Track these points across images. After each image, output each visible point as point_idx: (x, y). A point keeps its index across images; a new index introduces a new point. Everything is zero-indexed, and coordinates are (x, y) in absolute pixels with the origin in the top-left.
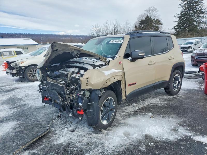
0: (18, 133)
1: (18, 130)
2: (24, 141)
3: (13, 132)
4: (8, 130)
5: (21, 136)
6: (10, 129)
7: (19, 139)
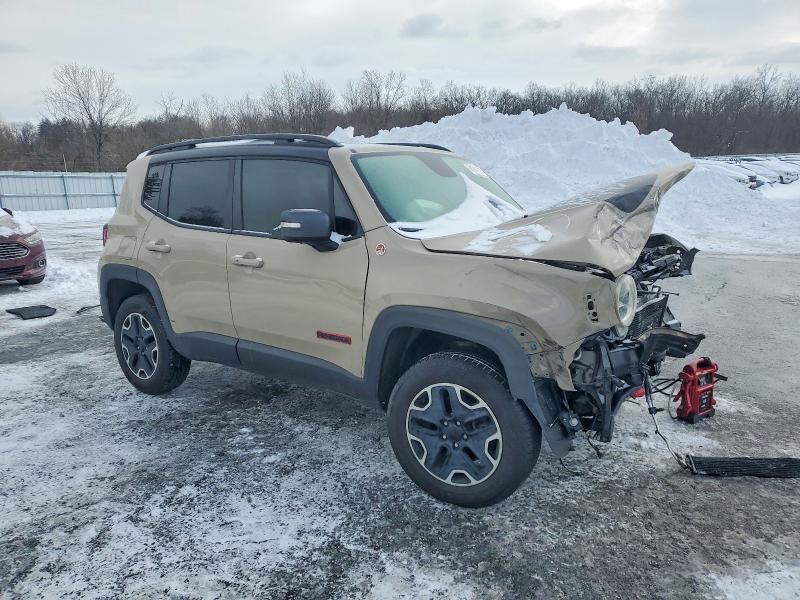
0: (767, 530)
1: (753, 543)
2: (774, 496)
3: (778, 546)
4: (786, 573)
5: (770, 514)
6: (775, 568)
7: (784, 512)
